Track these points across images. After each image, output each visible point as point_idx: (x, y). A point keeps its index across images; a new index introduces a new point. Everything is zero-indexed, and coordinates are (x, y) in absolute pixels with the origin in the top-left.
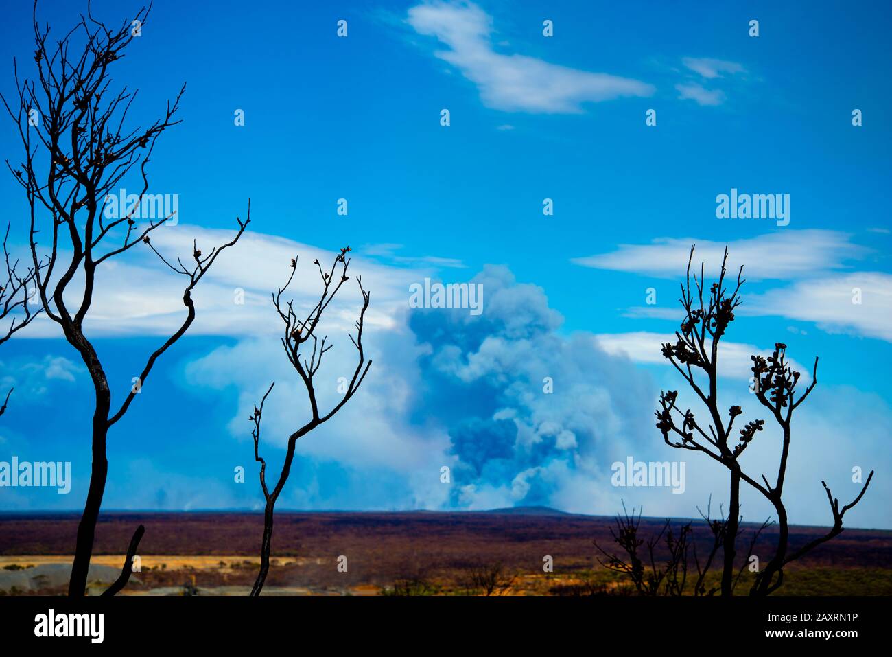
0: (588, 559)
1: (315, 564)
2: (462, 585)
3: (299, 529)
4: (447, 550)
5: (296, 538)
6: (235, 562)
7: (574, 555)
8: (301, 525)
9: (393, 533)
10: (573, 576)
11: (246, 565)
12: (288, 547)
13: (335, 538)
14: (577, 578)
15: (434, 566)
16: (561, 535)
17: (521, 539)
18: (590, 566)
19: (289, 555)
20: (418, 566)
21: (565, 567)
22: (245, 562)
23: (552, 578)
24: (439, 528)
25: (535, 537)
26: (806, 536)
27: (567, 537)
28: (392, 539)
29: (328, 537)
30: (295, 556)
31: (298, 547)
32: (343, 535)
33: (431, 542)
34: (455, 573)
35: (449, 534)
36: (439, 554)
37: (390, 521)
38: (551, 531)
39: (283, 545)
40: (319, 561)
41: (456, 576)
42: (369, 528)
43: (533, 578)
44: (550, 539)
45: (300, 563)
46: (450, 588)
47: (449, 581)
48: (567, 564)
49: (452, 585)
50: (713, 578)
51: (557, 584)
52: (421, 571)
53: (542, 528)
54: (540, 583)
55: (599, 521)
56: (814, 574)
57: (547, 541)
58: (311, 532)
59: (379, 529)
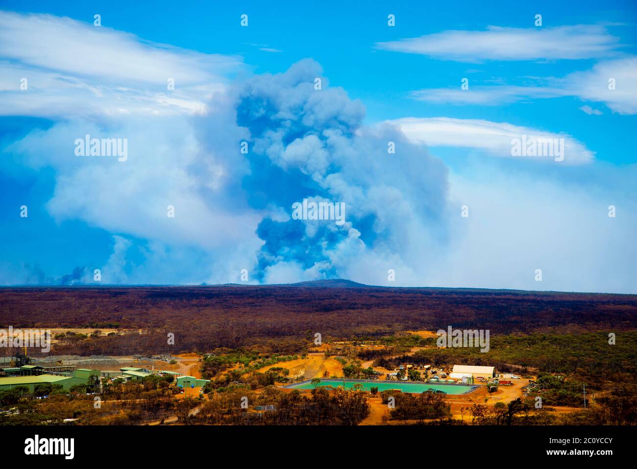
0: (389, 326)
1: (138, 334)
2: (277, 351)
3: (118, 302)
4: (259, 320)
5: (116, 310)
6: (60, 333)
7: (376, 323)
8: (120, 299)
9: (207, 306)
10: (378, 342)
11: (69, 336)
12: (109, 319)
13: (153, 310)
14: (382, 343)
15: (250, 334)
16: (363, 305)
17: (327, 309)
18: (391, 333)
19: (111, 327)
20: (235, 334)
21: (369, 334)
22: (68, 333)
23: (360, 344)
24: (251, 300)
25: (339, 308)
26: (584, 302)
27: (369, 307)
28: (208, 311)
29: (147, 310)
30: (116, 327)
31: (119, 319)
32: (161, 308)
33: (244, 313)
34: (271, 341)
35: (260, 306)
36: (252, 324)
37: (203, 295)
38: (353, 302)
39: (105, 318)
40: (140, 332)
41: (271, 344)
42: (185, 301)
43: (342, 344)
44: (353, 309)
45: (122, 334)
46: (267, 354)
47: (266, 348)
48: (371, 331)
49: (268, 352)
50: (505, 342)
51: (365, 349)
52: (238, 339)
53: (344, 299)
54: (349, 349)
55: (395, 292)
56: (595, 336)
57: (352, 311)
58: (130, 306)
59: (195, 301)
